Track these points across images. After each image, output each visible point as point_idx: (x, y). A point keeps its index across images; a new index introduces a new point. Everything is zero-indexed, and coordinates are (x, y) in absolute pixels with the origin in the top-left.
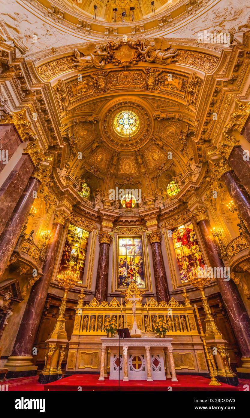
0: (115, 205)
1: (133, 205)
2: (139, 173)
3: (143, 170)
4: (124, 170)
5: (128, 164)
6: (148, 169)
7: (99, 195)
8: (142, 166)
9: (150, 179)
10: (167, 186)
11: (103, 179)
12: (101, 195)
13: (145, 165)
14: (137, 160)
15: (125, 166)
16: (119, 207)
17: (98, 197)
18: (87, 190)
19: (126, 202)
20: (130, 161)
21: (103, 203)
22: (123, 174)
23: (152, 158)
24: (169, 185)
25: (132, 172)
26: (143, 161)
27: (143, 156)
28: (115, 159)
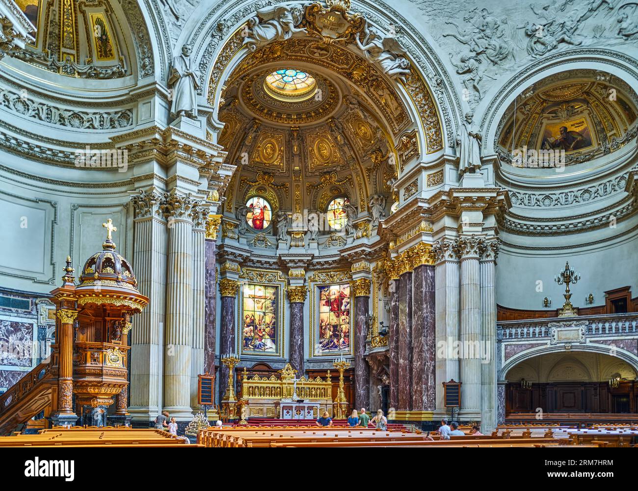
1: (265, 222)
2: (288, 170)
3: (297, 168)
4: (261, 156)
5: (270, 145)
6: (306, 167)
8: (297, 159)
9: (305, 188)
10: (329, 204)
13: (303, 160)
14: (289, 145)
15: (265, 148)
19: (253, 214)
20: (277, 140)
22: (258, 162)
23: (319, 151)
25: (275, 163)
26: (300, 152)
27: (303, 140)
28: (250, 137)
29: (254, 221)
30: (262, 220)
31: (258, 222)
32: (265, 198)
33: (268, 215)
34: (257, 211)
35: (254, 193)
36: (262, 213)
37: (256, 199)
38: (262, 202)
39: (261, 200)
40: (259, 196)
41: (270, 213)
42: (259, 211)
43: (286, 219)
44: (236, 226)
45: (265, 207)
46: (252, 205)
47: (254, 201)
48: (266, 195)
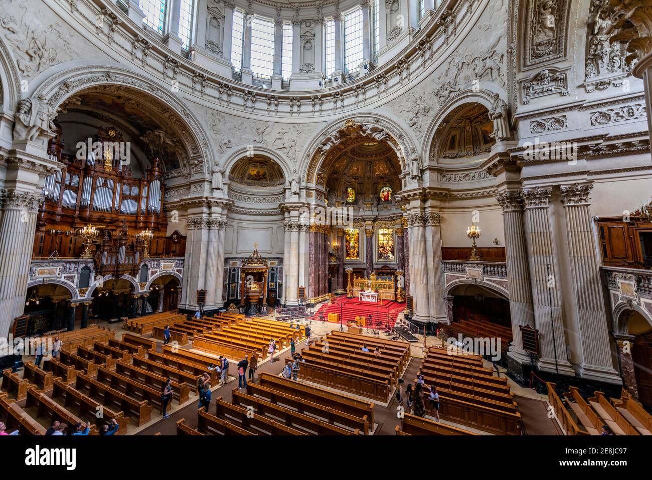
4: (378, 172)
7: (361, 199)
11: (362, 183)
15: (379, 168)
17: (361, 202)
20: (382, 164)
21: (365, 205)
22: (378, 175)
25: (385, 172)
28: (369, 167)
29: (384, 198)
30: (388, 197)
31: (386, 198)
34: (386, 193)
36: (388, 194)
38: (388, 189)
40: (385, 186)
44: (372, 204)
46: (383, 191)
47: (384, 189)
48: (388, 184)
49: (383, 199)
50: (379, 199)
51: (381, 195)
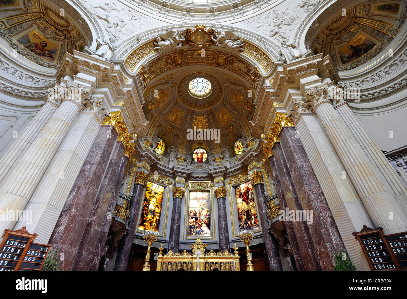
0: (188, 161)
5: (200, 122)
7: (173, 152)
8: (213, 125)
10: (234, 144)
11: (177, 135)
12: (175, 151)
13: (216, 124)
14: (208, 119)
15: (198, 123)
16: (191, 162)
17: (172, 154)
18: (162, 146)
20: (203, 119)
21: (177, 159)
23: (223, 118)
24: (236, 143)
26: (214, 120)
27: (214, 116)
28: (189, 118)
29: (198, 159)
30: (202, 158)
31: (200, 160)
32: (203, 149)
33: (205, 156)
34: (199, 155)
35: (197, 146)
36: (202, 156)
37: (199, 149)
38: (202, 150)
39: (201, 150)
40: (200, 148)
41: (206, 155)
42: (201, 154)
43: (212, 154)
45: (203, 152)
46: (197, 152)
47: (198, 150)
48: (203, 146)
49: (196, 160)
50: (193, 159)
51: (195, 156)
